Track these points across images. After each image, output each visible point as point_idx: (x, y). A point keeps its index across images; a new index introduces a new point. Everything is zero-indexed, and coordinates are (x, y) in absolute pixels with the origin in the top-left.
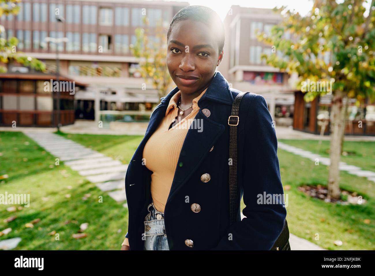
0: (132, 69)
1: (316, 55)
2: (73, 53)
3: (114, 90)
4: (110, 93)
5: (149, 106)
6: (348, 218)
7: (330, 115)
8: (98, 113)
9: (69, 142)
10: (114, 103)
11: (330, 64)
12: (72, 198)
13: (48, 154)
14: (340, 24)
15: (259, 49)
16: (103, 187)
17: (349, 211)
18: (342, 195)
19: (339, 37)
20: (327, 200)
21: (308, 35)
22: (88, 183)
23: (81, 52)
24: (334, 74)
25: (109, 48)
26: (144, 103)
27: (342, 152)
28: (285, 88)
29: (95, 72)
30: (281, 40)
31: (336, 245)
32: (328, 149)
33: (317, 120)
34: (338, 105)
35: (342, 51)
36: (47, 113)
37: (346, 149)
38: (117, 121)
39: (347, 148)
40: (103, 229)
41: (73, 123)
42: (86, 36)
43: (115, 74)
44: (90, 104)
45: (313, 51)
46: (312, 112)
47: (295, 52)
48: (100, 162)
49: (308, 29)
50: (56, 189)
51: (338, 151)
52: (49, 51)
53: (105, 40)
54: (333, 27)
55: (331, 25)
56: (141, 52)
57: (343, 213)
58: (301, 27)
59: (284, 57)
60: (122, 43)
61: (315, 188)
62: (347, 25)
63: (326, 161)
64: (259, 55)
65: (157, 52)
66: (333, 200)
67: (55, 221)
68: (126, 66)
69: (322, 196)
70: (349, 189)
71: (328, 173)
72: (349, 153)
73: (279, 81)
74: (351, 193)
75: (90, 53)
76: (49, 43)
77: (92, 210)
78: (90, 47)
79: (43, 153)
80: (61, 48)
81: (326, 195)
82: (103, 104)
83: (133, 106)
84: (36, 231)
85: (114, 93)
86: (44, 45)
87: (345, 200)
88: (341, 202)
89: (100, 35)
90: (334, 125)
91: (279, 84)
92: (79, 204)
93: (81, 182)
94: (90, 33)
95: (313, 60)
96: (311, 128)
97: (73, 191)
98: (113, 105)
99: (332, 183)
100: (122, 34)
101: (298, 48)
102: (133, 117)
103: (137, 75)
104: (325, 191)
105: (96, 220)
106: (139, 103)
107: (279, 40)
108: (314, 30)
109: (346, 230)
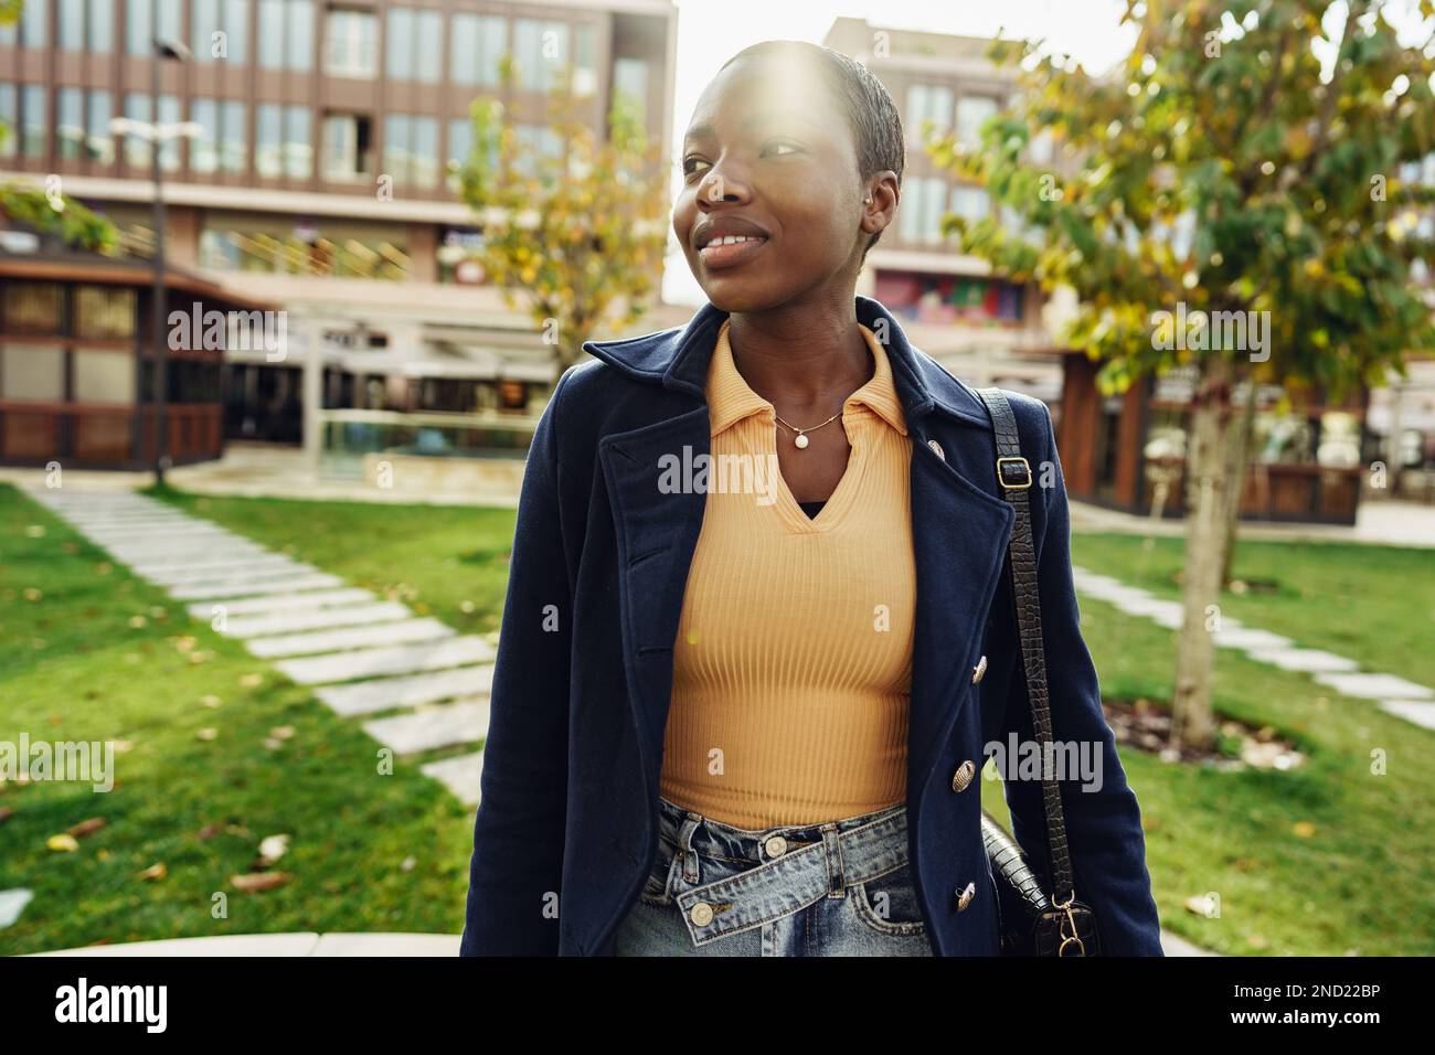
0: (452, 252)
1: (1143, 225)
2: (219, 178)
3: (380, 327)
4: (361, 341)
5: (514, 393)
6: (1239, 817)
7: (1186, 445)
8: (316, 418)
9: (204, 528)
10: (380, 378)
11: (1190, 263)
12: (222, 740)
13: (123, 573)
14: (1227, 116)
15: (936, 189)
16: (343, 703)
17: (1245, 795)
18: (1224, 737)
19: (1223, 166)
20: (1170, 755)
21: (1115, 152)
22: (284, 684)
23: (251, 178)
24: (1203, 296)
25: (360, 167)
26: (495, 383)
27: (1226, 580)
28: (1028, 339)
29: (303, 257)
30: (1017, 169)
31: (1191, 912)
32: (1177, 571)
33: (1143, 462)
34: (1217, 410)
35: (1234, 216)
36: (112, 414)
37: (1243, 569)
38: (390, 450)
39: (1250, 566)
40: (347, 855)
41: (216, 455)
42: (270, 116)
43: (380, 267)
44: (284, 382)
45: (1131, 212)
46: (1127, 430)
47: (1065, 213)
48: (326, 607)
49: (1114, 129)
50: (158, 709)
51: (1213, 579)
52: (120, 169)
53: (346, 132)
54: (1206, 126)
55: (1198, 119)
56: (488, 186)
57: (1221, 802)
58: (1092, 121)
59: (1024, 229)
60: (412, 147)
61: (1126, 712)
62: (1253, 124)
63: (1169, 613)
64: (935, 216)
65: (553, 192)
66: (1189, 753)
67: (163, 826)
68: (428, 237)
69: (1150, 740)
70: (1246, 714)
71: (1174, 656)
72: (1254, 585)
73: (1009, 311)
74: (1252, 728)
75: (284, 183)
76: (120, 141)
77: (304, 788)
78: (283, 158)
79: (104, 570)
80: (169, 161)
81: (1163, 736)
82: (335, 382)
83: (451, 394)
84: (90, 865)
85: (379, 341)
86: (102, 145)
87: (1234, 755)
88: (1218, 760)
89: (327, 113)
90: (1198, 482)
91: (1007, 326)
92: (250, 764)
93: (253, 681)
94: (286, 104)
95: (1133, 243)
96: (1123, 489)
97: (225, 717)
98: (373, 386)
99: (1189, 692)
100: (414, 113)
101: (1077, 197)
102: (450, 434)
103: (470, 272)
104: (1161, 724)
105: (321, 825)
106: (474, 383)
107: (1008, 168)
108: (1137, 133)
109: (1230, 860)
